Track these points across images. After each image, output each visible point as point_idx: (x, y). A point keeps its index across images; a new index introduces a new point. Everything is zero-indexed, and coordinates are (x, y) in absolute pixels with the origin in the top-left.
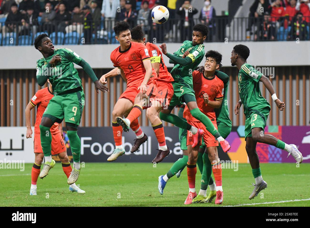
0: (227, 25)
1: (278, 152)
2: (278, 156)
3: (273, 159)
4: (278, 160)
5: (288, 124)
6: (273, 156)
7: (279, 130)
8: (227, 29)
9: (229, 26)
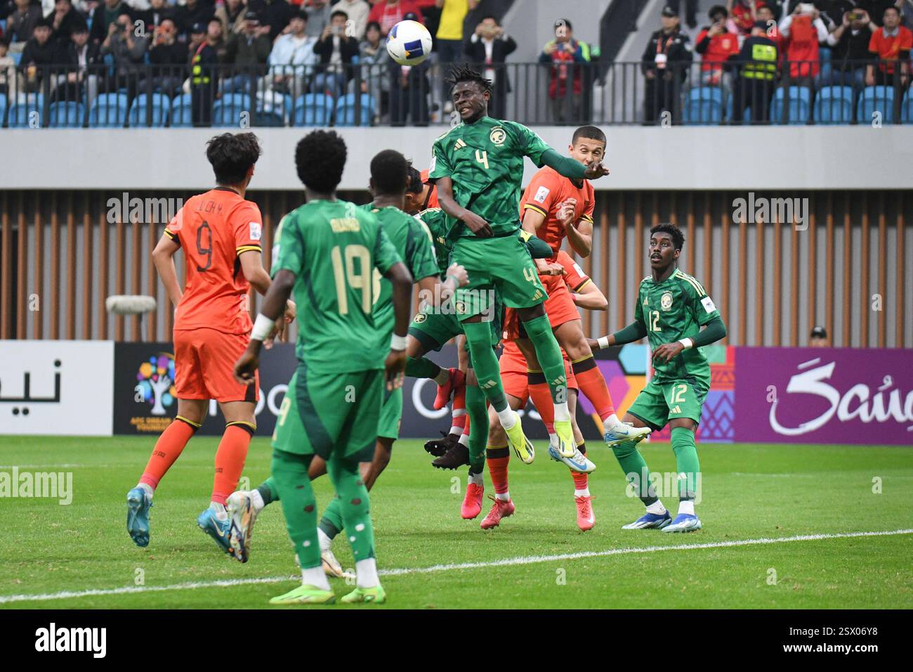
0: (596, 82)
1: (725, 415)
2: (725, 425)
3: (712, 431)
4: (724, 437)
5: (752, 342)
6: (712, 424)
7: (729, 359)
8: (597, 90)
9: (602, 84)
